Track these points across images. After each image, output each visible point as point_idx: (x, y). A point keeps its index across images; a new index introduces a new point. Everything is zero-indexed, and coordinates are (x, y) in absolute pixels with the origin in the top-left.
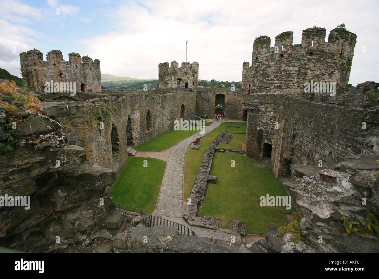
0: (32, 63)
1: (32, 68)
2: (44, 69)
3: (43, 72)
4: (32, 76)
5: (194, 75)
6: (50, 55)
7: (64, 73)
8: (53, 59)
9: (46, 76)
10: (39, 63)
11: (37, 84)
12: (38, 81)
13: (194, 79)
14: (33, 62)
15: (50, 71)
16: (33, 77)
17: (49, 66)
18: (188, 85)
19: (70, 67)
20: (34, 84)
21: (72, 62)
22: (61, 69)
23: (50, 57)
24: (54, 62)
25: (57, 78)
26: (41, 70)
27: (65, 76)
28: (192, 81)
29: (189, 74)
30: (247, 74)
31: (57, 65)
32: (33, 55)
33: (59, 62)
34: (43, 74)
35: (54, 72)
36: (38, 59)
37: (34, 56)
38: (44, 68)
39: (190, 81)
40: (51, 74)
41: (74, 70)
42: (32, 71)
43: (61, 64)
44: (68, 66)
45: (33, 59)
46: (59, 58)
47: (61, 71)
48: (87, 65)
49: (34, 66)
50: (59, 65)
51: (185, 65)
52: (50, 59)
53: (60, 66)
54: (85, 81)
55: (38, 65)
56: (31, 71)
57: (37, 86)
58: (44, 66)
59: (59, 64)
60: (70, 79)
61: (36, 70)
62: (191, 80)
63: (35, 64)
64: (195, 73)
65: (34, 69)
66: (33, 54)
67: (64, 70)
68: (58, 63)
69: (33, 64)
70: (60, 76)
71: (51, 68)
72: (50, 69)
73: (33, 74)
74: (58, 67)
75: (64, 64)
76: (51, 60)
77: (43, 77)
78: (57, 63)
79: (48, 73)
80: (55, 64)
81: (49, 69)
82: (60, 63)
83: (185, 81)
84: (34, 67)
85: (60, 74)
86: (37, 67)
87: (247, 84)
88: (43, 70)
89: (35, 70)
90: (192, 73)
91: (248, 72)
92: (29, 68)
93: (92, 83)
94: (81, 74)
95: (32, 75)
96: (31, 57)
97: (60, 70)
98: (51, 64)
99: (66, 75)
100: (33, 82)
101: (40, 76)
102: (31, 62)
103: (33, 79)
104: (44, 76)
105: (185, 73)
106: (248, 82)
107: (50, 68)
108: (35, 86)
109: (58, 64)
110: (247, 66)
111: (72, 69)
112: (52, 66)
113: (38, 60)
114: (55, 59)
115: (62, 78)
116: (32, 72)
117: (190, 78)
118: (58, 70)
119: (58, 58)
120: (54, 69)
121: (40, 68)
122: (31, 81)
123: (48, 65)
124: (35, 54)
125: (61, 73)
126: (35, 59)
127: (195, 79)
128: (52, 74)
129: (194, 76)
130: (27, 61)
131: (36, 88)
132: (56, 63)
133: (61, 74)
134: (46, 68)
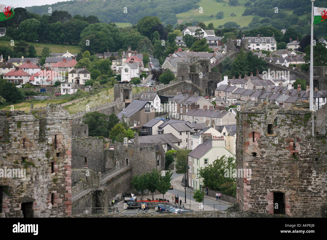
5: (53, 164)
13: (55, 180)
18: (34, 207)
28: (46, 192)
29: (37, 164)
30: (263, 152)
39: (40, 190)
51: (23, 129)
62: (45, 186)
64: (58, 155)
83: (23, 195)
87: (265, 194)
90: (48, 155)
91: (266, 147)
105: (24, 159)
106: (268, 184)
110: (259, 123)
117: (41, 177)
127: (59, 181)
129: (56, 166)
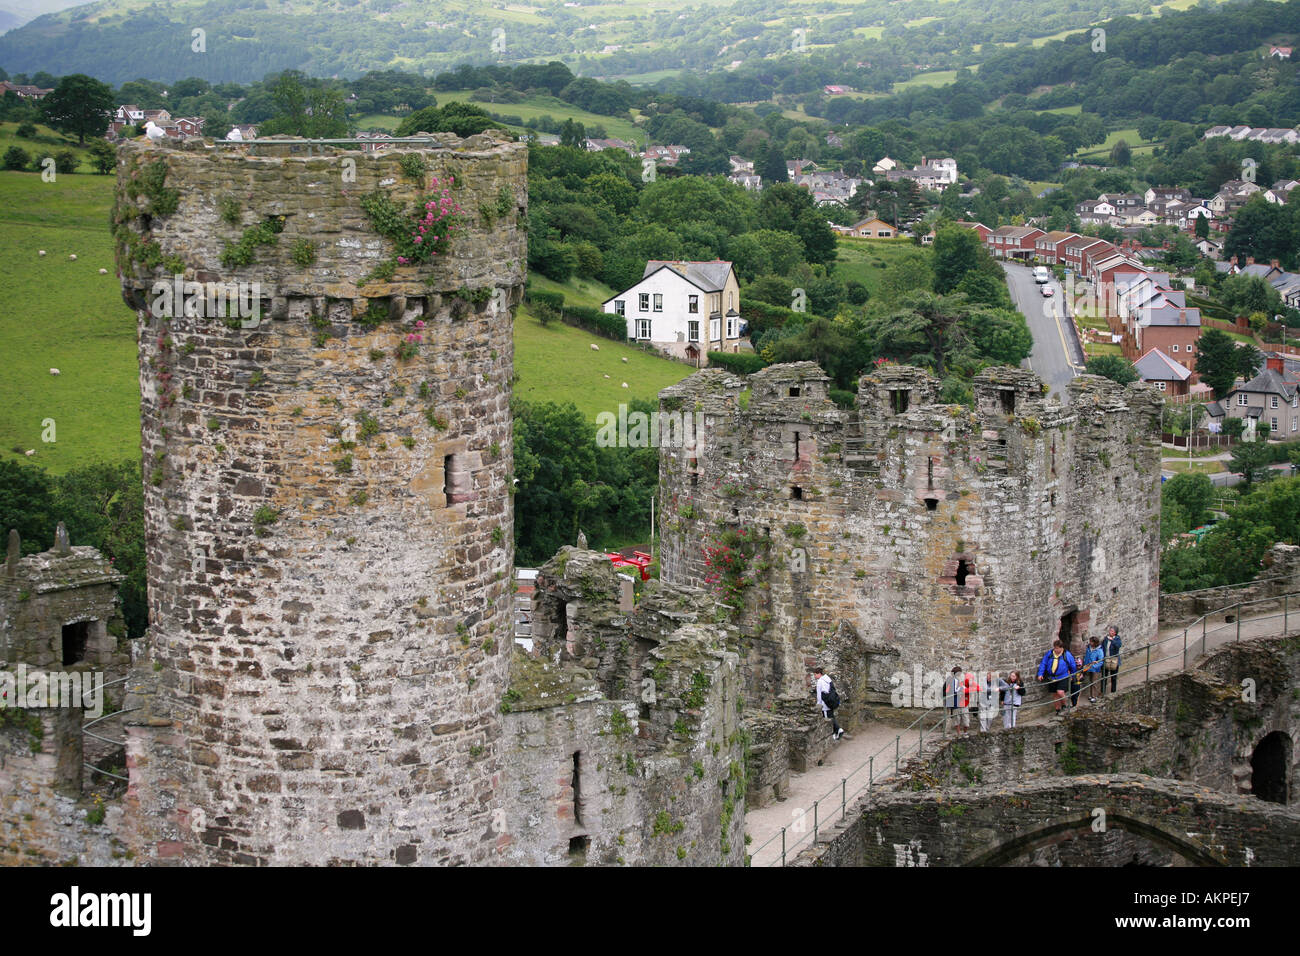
0: (784, 483)
1: (775, 513)
2: (852, 530)
3: (848, 550)
4: (766, 571)
6: (910, 441)
7: (980, 558)
8: (926, 470)
9: (860, 575)
10: (825, 491)
11: (798, 623)
12: (803, 605)
14: (791, 477)
15: (893, 544)
16: (776, 573)
17: (893, 508)
19: (1019, 517)
20: (768, 623)
21: (1032, 479)
22: (965, 538)
23: (902, 453)
24: (930, 486)
25: (934, 593)
26: (832, 537)
27: (988, 582)
31: (947, 509)
32: (797, 433)
33: (961, 488)
34: (845, 562)
35: (918, 556)
36: (827, 461)
37: (797, 438)
38: (853, 524)
40: (898, 563)
41: (1040, 533)
42: (774, 534)
43: (973, 504)
44: (1008, 508)
45: (793, 459)
46: (966, 460)
47: (968, 550)
48: (1100, 465)
49: (792, 505)
50: (962, 508)
52: (903, 467)
53: (964, 514)
54: (1084, 588)
55: (818, 499)
56: (761, 532)
57: (794, 638)
58: (854, 510)
59: (962, 500)
60: (1012, 600)
61: (805, 532)
63: (797, 493)
65: (785, 521)
66: (792, 428)
67: (986, 537)
68: (955, 496)
69: (787, 491)
70: (954, 582)
71: (903, 529)
72: (893, 533)
73: (773, 553)
74: (954, 520)
75: (987, 504)
76: (910, 472)
77: (841, 583)
78: (949, 498)
79: (875, 558)
80: (932, 504)
81: (887, 529)
82: (965, 494)
84: (789, 513)
85: (957, 566)
86: (806, 514)
88: (847, 536)
89: (796, 532)
92: (753, 514)
93: (1114, 590)
94: (1065, 548)
95: (766, 557)
96: (779, 443)
97: (961, 544)
98: (909, 501)
99: (995, 570)
100: (768, 605)
101: (823, 572)
102: (771, 478)
103: (768, 589)
104: (849, 576)
107: (898, 524)
108: (776, 634)
109: (953, 505)
111: (1029, 525)
112: (913, 511)
113: (825, 466)
114: (940, 471)
115: (969, 592)
116: (768, 545)
118: (950, 543)
119: (959, 463)
120: (924, 534)
121: (832, 523)
122: (754, 596)
123: (882, 502)
124: (806, 431)
125: (962, 562)
126: (806, 465)
128: (906, 567)
130: (743, 468)
131: (787, 645)
132: (939, 495)
133: (963, 570)
134: (869, 522)
